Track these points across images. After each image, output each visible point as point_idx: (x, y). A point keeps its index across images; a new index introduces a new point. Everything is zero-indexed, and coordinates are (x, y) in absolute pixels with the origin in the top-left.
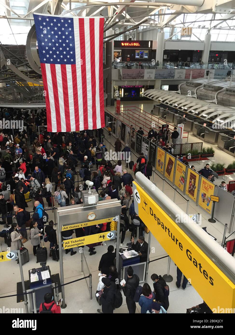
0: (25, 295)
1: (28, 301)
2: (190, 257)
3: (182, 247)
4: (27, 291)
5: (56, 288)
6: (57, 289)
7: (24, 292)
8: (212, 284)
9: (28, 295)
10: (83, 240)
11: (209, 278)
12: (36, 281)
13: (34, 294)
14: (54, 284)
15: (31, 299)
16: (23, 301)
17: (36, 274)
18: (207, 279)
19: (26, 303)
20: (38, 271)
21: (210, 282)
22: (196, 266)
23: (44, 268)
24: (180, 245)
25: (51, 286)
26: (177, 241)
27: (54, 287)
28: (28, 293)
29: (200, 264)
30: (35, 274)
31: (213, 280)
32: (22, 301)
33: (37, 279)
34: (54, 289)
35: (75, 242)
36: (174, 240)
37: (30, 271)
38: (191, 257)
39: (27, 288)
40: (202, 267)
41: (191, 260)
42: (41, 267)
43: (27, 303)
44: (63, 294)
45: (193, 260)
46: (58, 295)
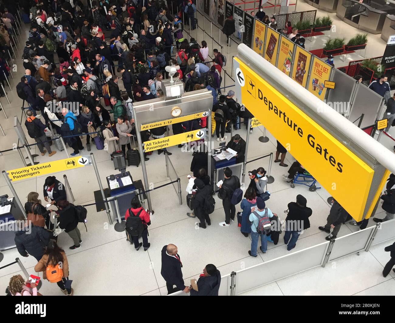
0: (105, 203)
1: (111, 209)
2: (312, 144)
3: (302, 133)
4: (107, 198)
5: (140, 194)
6: (142, 195)
7: (104, 200)
8: (341, 171)
9: (109, 203)
10: (168, 141)
11: (336, 165)
12: (117, 187)
13: (116, 202)
14: (137, 191)
15: (114, 207)
16: (105, 209)
17: (116, 180)
18: (334, 166)
19: (108, 211)
20: (118, 178)
21: (337, 169)
22: (320, 153)
23: (124, 174)
24: (299, 131)
25: (135, 193)
26: (296, 127)
27: (138, 193)
28: (109, 201)
29: (325, 150)
30: (114, 181)
31: (342, 166)
32: (103, 210)
33: (117, 186)
34: (139, 196)
35: (158, 143)
36: (291, 126)
37: (108, 178)
38: (314, 143)
39: (107, 195)
40: (328, 153)
41: (313, 146)
42: (120, 172)
43: (110, 211)
44: (149, 200)
45: (316, 146)
46: (143, 201)
